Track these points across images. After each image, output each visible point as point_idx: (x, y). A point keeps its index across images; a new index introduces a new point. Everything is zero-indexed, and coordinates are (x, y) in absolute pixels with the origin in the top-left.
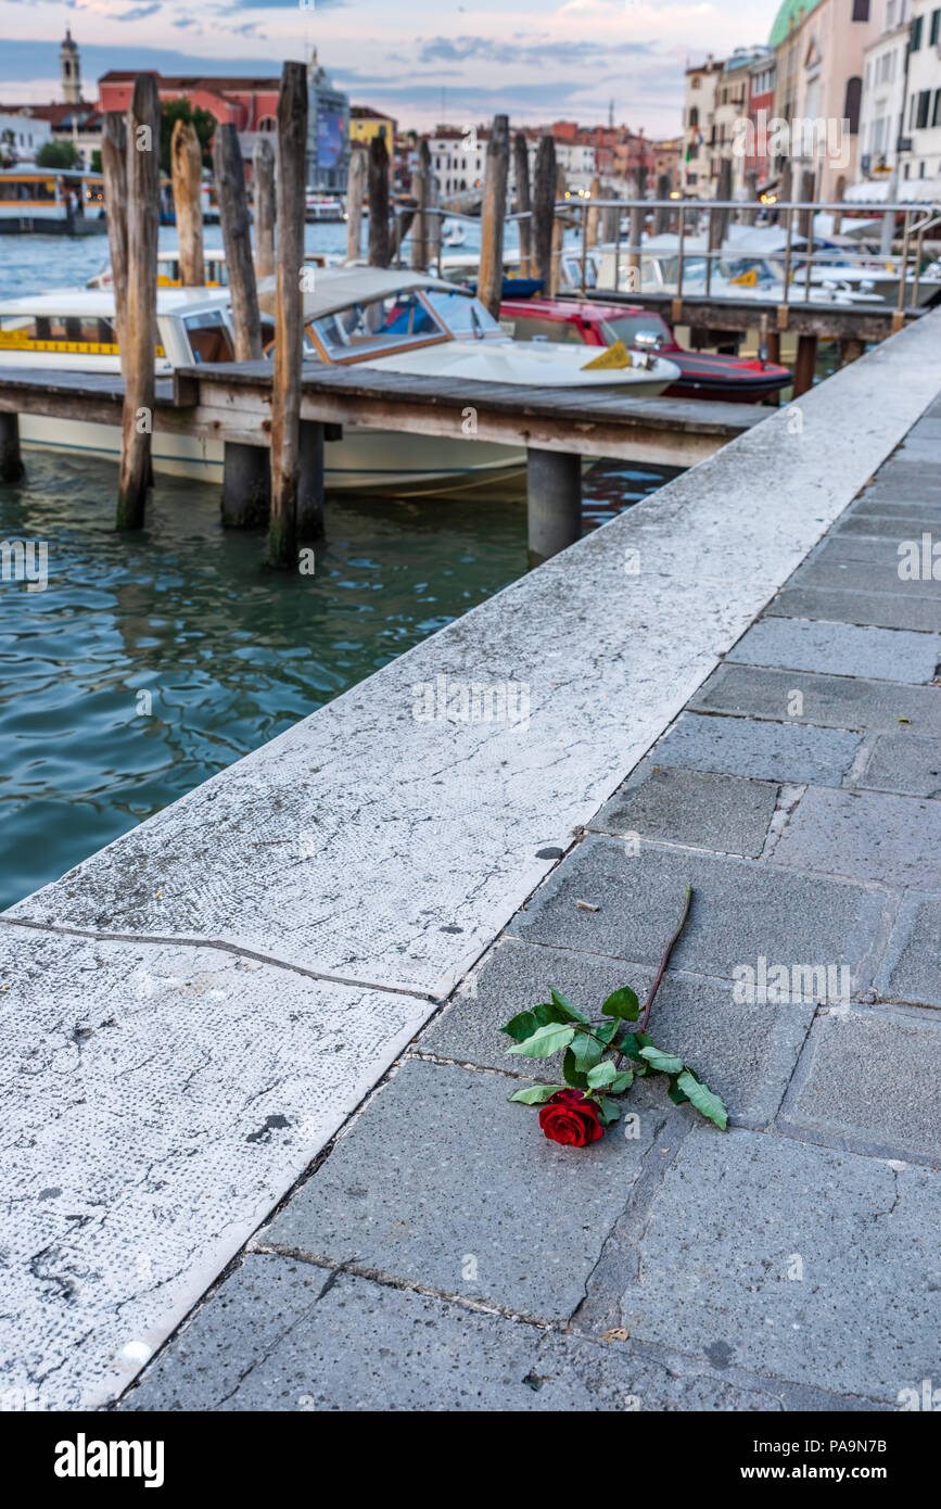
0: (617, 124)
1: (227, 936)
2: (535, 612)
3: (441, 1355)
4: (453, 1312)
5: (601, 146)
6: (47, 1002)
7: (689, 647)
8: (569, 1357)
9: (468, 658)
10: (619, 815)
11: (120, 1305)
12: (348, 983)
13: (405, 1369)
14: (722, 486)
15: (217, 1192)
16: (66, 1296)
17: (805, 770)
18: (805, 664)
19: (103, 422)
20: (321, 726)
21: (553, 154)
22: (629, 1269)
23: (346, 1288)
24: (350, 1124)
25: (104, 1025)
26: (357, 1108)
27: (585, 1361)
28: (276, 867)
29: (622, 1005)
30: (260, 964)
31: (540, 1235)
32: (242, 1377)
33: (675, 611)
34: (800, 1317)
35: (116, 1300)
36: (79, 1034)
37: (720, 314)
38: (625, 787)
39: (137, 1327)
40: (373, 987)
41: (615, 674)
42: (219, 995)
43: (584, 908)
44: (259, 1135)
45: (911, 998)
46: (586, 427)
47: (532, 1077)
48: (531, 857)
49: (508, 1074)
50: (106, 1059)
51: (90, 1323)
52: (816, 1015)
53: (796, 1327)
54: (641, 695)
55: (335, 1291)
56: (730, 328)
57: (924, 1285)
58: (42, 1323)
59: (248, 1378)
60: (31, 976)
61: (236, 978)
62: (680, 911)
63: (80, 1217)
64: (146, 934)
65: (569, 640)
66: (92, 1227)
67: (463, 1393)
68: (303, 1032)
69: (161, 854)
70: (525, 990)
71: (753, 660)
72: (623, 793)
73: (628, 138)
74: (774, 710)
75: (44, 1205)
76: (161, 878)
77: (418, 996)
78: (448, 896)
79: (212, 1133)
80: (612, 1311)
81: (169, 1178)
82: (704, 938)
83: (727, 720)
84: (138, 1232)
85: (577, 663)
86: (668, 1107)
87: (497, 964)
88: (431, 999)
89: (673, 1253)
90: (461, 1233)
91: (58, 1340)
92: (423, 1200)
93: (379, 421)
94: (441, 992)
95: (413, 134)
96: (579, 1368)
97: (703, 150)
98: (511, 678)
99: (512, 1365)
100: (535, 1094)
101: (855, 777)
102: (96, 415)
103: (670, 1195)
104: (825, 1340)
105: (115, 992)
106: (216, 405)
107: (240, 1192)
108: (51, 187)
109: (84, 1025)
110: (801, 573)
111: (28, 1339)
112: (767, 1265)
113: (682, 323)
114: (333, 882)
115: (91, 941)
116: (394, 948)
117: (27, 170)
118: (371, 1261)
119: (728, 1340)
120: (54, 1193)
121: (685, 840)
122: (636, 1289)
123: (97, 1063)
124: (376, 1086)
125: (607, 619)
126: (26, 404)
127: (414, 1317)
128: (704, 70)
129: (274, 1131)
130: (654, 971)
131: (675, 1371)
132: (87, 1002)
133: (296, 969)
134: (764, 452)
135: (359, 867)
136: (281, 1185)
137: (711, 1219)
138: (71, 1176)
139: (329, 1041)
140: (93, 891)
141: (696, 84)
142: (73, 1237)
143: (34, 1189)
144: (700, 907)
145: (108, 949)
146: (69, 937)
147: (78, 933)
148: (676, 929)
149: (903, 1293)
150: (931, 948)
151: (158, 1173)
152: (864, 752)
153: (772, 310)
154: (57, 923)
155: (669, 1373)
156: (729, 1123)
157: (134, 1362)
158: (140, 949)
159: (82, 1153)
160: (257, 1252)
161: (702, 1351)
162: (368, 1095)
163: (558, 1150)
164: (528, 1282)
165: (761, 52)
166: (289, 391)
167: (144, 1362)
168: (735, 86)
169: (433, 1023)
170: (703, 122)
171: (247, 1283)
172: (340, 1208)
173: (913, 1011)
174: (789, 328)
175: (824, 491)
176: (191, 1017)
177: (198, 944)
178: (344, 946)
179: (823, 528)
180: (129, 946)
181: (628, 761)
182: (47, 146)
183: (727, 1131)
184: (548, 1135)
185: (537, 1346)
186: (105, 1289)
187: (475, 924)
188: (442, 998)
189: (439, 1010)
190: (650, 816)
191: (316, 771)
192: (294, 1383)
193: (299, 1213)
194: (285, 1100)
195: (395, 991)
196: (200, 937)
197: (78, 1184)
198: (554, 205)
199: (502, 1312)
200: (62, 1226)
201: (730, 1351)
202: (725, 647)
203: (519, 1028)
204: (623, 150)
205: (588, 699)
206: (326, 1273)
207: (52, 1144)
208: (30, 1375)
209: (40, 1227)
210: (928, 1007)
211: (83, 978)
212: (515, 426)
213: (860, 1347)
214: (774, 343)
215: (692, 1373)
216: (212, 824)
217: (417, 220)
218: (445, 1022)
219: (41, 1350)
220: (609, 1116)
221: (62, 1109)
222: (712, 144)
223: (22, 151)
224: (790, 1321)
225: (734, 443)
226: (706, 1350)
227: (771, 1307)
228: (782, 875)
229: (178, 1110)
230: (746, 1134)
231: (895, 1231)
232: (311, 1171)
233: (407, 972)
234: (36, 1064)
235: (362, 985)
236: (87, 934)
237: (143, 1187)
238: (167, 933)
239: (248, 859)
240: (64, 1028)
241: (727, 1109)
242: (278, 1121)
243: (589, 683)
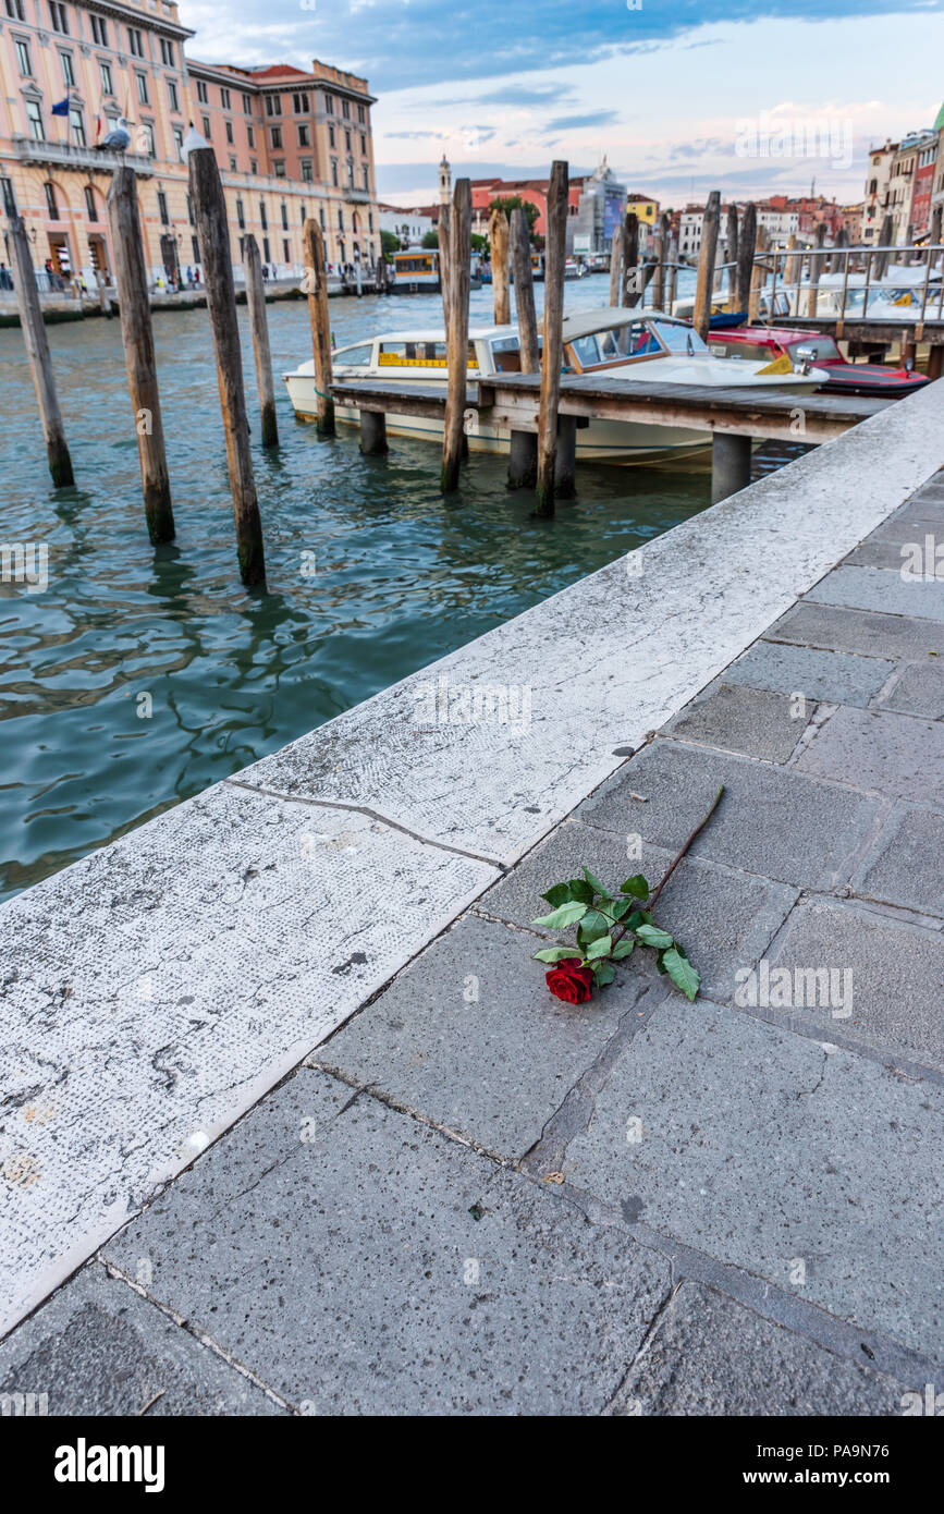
0: (817, 196)
1: (373, 805)
2: (668, 559)
3: (413, 1178)
4: (436, 1139)
5: (804, 212)
6: (235, 847)
7: (777, 588)
8: (511, 1193)
9: (610, 593)
10: (685, 723)
11: (201, 1099)
12: (445, 848)
13: (383, 1185)
14: (837, 462)
15: (298, 1013)
16: (168, 1086)
17: (841, 692)
18: (865, 605)
20: (489, 643)
21: (754, 219)
22: (582, 1119)
23: (363, 1107)
24: (410, 966)
25: (267, 868)
26: (420, 953)
27: (522, 1199)
28: (423, 751)
29: (635, 887)
30: (387, 827)
31: (520, 1079)
32: (264, 1174)
33: (774, 559)
34: (709, 1183)
35: (200, 1095)
36: (250, 873)
37: (872, 331)
38: (696, 701)
39: (206, 1119)
40: (462, 853)
41: (714, 607)
42: (352, 850)
43: (636, 799)
44: (342, 968)
45: (879, 896)
46: (755, 417)
47: (555, 939)
48: (609, 754)
49: (538, 935)
50: (259, 895)
51: (177, 1111)
52: (796, 904)
53: (703, 1192)
54: (730, 626)
55: (353, 1109)
56: (879, 341)
57: (824, 1166)
58: (144, 1107)
59: (268, 1176)
60: (233, 825)
61: (368, 837)
62: (709, 805)
63: (198, 1022)
64: (318, 799)
65: (687, 581)
66: (205, 1031)
67: (421, 1214)
68: (400, 886)
69: (349, 737)
70: (572, 865)
71: (825, 600)
72: (693, 705)
73: (825, 204)
74: (830, 642)
75: (179, 1010)
76: (343, 756)
77: (491, 862)
78: (537, 783)
79: (311, 963)
80: (558, 1155)
81: (270, 998)
82: (723, 830)
83: (790, 648)
84: (234, 1039)
85: (689, 599)
86: (654, 975)
87: (562, 838)
88: (501, 866)
89: (622, 1108)
90: (461, 1069)
91: (150, 1123)
92: (442, 1038)
94: (509, 861)
95: (670, 211)
96: (516, 1205)
97: (879, 210)
98: (636, 609)
99: (465, 1194)
100: (550, 955)
101: (881, 699)
103: (634, 1055)
104: (724, 1208)
105: (284, 843)
106: (505, 405)
107: (314, 1015)
108: (429, 262)
109: (254, 867)
110: (881, 530)
111: (131, 1118)
112: (694, 1129)
113: (843, 339)
114: (459, 766)
115: (281, 801)
116: (486, 823)
117: (416, 251)
118: (387, 1087)
119: (643, 1196)
120: (188, 1000)
121: (730, 747)
122: (583, 1138)
123: (253, 898)
124: (439, 935)
125: (721, 565)
126: (388, 407)
127: (404, 1140)
128: (883, 151)
129: (354, 965)
130: (674, 855)
131: (592, 1219)
132: (262, 850)
133: (411, 834)
134: (875, 435)
135: (481, 755)
136: (344, 1011)
137: (661, 1081)
138: (204, 989)
139: (417, 895)
140: (295, 763)
141: (876, 162)
142: (189, 1038)
143: (177, 995)
144: (727, 802)
145: (291, 807)
146: (268, 797)
147: (274, 795)
148: (702, 820)
149: (804, 1172)
150: (907, 853)
151: (263, 993)
152: (894, 678)
153: (911, 327)
154: (263, 787)
155: (587, 1220)
156: (699, 995)
157: (194, 1148)
158: (312, 810)
159: (218, 970)
160: (310, 1067)
161: (618, 1203)
162: (430, 943)
163: (558, 1005)
164: (500, 1120)
165: (927, 134)
166: (551, 395)
167: (200, 1151)
168: (906, 162)
169: (495, 887)
170: (880, 190)
171: (293, 1094)
172: (380, 1037)
173: (877, 908)
174: (924, 339)
175: (915, 465)
176: (328, 866)
177: (351, 809)
178: (451, 817)
179: (907, 494)
180: (305, 807)
181: (703, 681)
182: (429, 234)
183: (695, 1001)
184: (552, 991)
185: (489, 1180)
186: (196, 1084)
187: (551, 806)
188: (509, 866)
189: (504, 876)
190: (709, 724)
191: (474, 677)
192: (299, 1185)
193: (349, 1038)
194: (370, 941)
195: (476, 857)
196: (354, 803)
197: (208, 995)
198: (753, 256)
199: (472, 1144)
200: (185, 1027)
201: (643, 1207)
202: (804, 589)
203: (555, 897)
204: (820, 214)
205: (688, 628)
206: (352, 1092)
207: (201, 960)
208: (122, 1149)
209: (170, 1027)
210: (892, 905)
211: (266, 830)
212: (704, 417)
213: (752, 1220)
214: (912, 349)
215: (606, 1223)
216: (390, 716)
217: (657, 270)
218: (503, 887)
219: (136, 1130)
220: (606, 979)
221: (217, 932)
222: (885, 206)
223: (413, 238)
224: (700, 1186)
225: (855, 428)
226: (623, 1204)
227: (687, 1169)
228: (799, 780)
229: (293, 942)
230: (711, 1005)
231: (812, 1111)
232: (370, 1002)
233: (489, 842)
234: (212, 895)
235: (454, 850)
236: (280, 796)
237: (250, 1002)
238: (332, 799)
239: (406, 745)
240: (241, 868)
241: (700, 982)
242: (359, 958)
243: (692, 615)
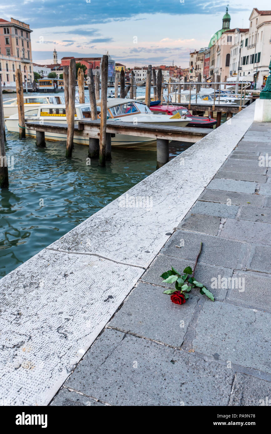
1: (97, 253)
2: (162, 177)
3: (151, 355)
4: (153, 344)
5: (171, 70)
6: (58, 268)
7: (197, 185)
8: (181, 356)
9: (147, 188)
10: (184, 225)
11: (77, 340)
12: (125, 264)
13: (143, 358)
14: (202, 148)
15: (98, 314)
16: (65, 337)
17: (226, 215)
18: (225, 189)
19: (63, 134)
20: (115, 204)
22: (193, 335)
23: (128, 338)
24: (127, 298)
25: (71, 273)
26: (128, 294)
27: (185, 357)
28: (107, 237)
29: (188, 271)
30: (104, 259)
31: (172, 326)
32: (106, 358)
33: (194, 177)
34: (235, 348)
35: (77, 339)
36: (65, 275)
37: (199, 107)
38: (185, 218)
39: (82, 346)
40: (130, 265)
41: (181, 192)
42: (96, 267)
43: (177, 247)
44: (107, 300)
45: (256, 270)
46: (170, 134)
47: (168, 287)
48: (164, 235)
49: (162, 287)
50: (72, 281)
51: (71, 344)
52: (233, 273)
53: (234, 350)
54: (187, 197)
55: (126, 338)
56: (202, 111)
57: (264, 341)
58: (60, 344)
59: (107, 359)
60: (54, 262)
61: (99, 263)
62: (199, 248)
63: (67, 319)
64: (79, 252)
65: (170, 184)
66: (70, 321)
67: (157, 364)
68: (115, 276)
69: (81, 233)
70: (165, 267)
71: (213, 188)
72: (185, 220)
73: (177, 68)
74: (218, 200)
75: (60, 316)
76: (82, 239)
77: (141, 267)
78: (146, 244)
79: (96, 299)
80: (190, 345)
81: (87, 310)
82: (206, 254)
83: (207, 202)
84: (81, 323)
85: (172, 189)
86: (200, 295)
87: (158, 260)
88: (144, 268)
89: (204, 331)
90: (154, 325)
91: (64, 348)
92: (145, 317)
93: (123, 133)
94: (146, 267)
95: (129, 69)
96: (183, 359)
97: (194, 71)
98: (157, 193)
99: (168, 357)
100: (169, 291)
101: (238, 216)
102: (61, 132)
103: (202, 317)
104: (241, 354)
105: (73, 266)
106: (87, 129)
107: (103, 314)
108: (51, 82)
109: (66, 273)
110: (222, 168)
111: (57, 348)
112: (226, 335)
113: (190, 110)
114: (120, 240)
115: (67, 253)
116: (134, 256)
118: (134, 331)
119: (218, 353)
120: (61, 313)
121: (200, 231)
122: (196, 340)
123: (70, 282)
124: (132, 289)
125: (178, 179)
126: (46, 130)
127: (144, 345)
128: (194, 53)
129: (110, 299)
130: (195, 262)
131: (206, 360)
132: (67, 268)
133: (113, 261)
134: (211, 139)
135: (126, 237)
136: (112, 312)
137: (212, 323)
138: (65, 309)
139: (121, 278)
140: (67, 242)
141: (192, 56)
142: (66, 324)
143: (57, 312)
144: (204, 247)
145: (71, 255)
146: (62, 253)
147: (64, 252)
148: (199, 252)
149: (259, 342)
150: (259, 258)
151: (85, 309)
152: (240, 210)
153: (211, 106)
154: (59, 249)
155: (205, 361)
156: (215, 299)
157: (81, 354)
158: (78, 256)
159: (67, 304)
160: (108, 328)
161: (212, 355)
162: (131, 291)
163: (175, 305)
164: (170, 337)
165: (207, 49)
166: (104, 126)
167: (84, 354)
168: (201, 56)
169: (144, 274)
170: (194, 65)
171: (106, 336)
172: (126, 318)
173: (256, 273)
174: (215, 110)
175: (226, 148)
176: (90, 272)
177: (91, 255)
178: (123, 256)
179: (226, 157)
180: (75, 255)
181: (185, 212)
182: (50, 73)
183: (214, 301)
184: (173, 301)
185: (173, 353)
186: (74, 336)
187: (153, 251)
188: (146, 268)
189: (146, 271)
190: (191, 225)
191: (115, 214)
192: (118, 360)
193: (117, 319)
194: (112, 292)
195: (135, 266)
196: (91, 253)
197: (67, 311)
198: (161, 84)
199: (165, 344)
200: (64, 321)
201: (219, 356)
202: (206, 185)
203: (165, 276)
205: (175, 198)
206: (124, 334)
207: (60, 301)
208: (58, 356)
209: (59, 321)
210: (260, 272)
211: (66, 262)
212: (154, 134)
213: (250, 356)
214: (212, 114)
215: (210, 361)
216: (92, 227)
217: (131, 88)
218: (147, 274)
219: (60, 351)
220: (187, 297)
221: (62, 293)
222: (196, 69)
223: (45, 75)
224: (233, 349)
225: (205, 137)
226: (213, 356)
227: (228, 345)
228: (223, 240)
229: (88, 294)
230: (219, 302)
231: (256, 327)
232: (119, 309)
233: (138, 262)
234: (56, 282)
235: (128, 265)
236: (66, 252)
237: (81, 312)
238: (84, 252)
239: (101, 235)
240: (62, 274)
241: (214, 296)
242: (111, 297)
243: (175, 194)
